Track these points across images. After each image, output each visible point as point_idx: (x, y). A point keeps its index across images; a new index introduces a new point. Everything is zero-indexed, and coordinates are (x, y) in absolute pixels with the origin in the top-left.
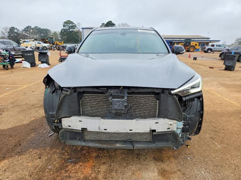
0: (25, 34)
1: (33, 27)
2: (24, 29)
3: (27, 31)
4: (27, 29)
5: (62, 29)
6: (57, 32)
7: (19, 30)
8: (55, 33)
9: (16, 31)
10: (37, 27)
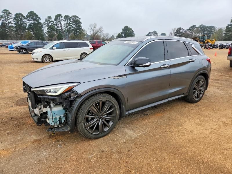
0: (188, 33)
1: (197, 26)
2: (188, 29)
3: (191, 30)
4: (192, 28)
5: (229, 25)
6: (222, 29)
7: (184, 30)
8: (220, 30)
9: (181, 31)
10: (203, 25)
